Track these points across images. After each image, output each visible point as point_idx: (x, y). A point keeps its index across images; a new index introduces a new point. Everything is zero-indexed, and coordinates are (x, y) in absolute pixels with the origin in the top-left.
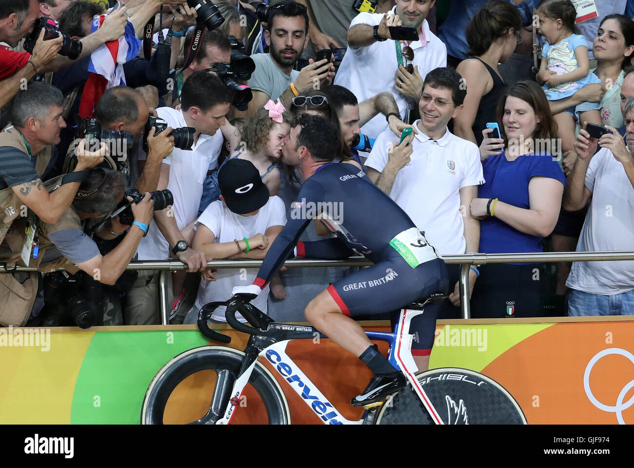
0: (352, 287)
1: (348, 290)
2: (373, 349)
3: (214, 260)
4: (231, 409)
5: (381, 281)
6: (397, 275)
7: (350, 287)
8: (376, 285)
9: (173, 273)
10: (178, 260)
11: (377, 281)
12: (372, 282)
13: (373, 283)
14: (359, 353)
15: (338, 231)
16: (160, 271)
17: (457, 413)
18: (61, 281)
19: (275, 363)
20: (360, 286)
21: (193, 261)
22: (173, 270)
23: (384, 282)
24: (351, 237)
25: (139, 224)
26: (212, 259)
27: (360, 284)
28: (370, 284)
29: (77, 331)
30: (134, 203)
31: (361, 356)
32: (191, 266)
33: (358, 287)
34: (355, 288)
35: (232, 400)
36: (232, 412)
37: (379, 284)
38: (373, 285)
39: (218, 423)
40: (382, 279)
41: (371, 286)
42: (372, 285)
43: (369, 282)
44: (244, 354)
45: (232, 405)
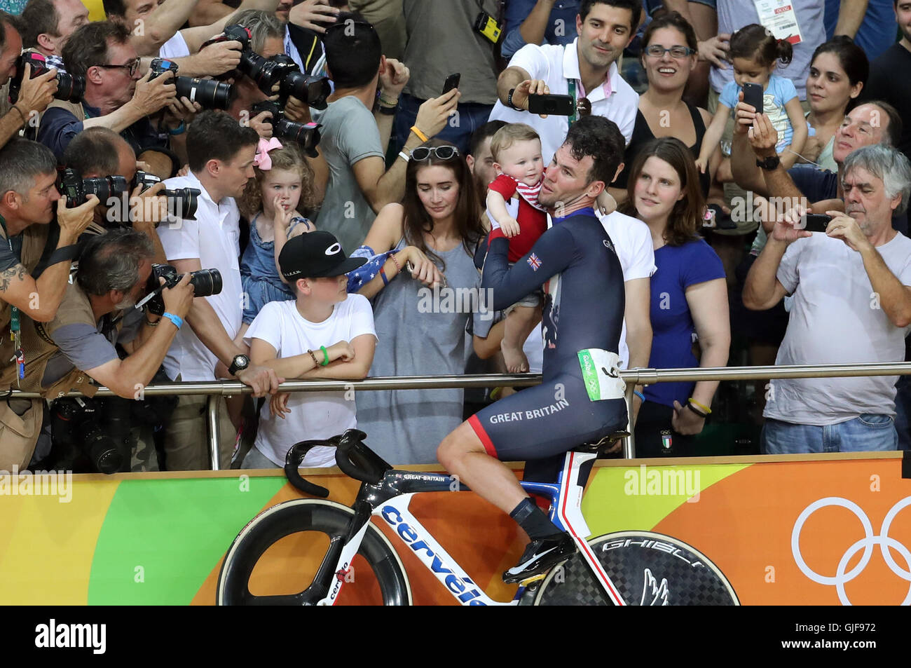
0: (502, 418)
1: (497, 422)
2: (530, 502)
3: (288, 380)
4: (336, 586)
5: (544, 411)
6: (567, 404)
7: (499, 419)
8: (536, 417)
9: (226, 398)
10: (238, 381)
11: (538, 412)
12: (531, 413)
13: (533, 414)
14: (510, 508)
15: (551, 295)
16: (209, 396)
17: (655, 596)
18: (74, 411)
19: (394, 524)
20: (514, 416)
21: (259, 381)
22: (227, 395)
23: (548, 413)
24: (557, 311)
25: (172, 317)
26: (284, 380)
27: (513, 414)
28: (528, 415)
29: (101, 479)
30: (166, 288)
31: (513, 512)
32: (257, 388)
33: (510, 418)
34: (507, 420)
35: (338, 573)
36: (338, 590)
37: (540, 416)
38: (532, 417)
39: (320, 603)
40: (546, 409)
41: (528, 418)
42: (530, 416)
43: (527, 412)
44: (352, 512)
45: (338, 581)
